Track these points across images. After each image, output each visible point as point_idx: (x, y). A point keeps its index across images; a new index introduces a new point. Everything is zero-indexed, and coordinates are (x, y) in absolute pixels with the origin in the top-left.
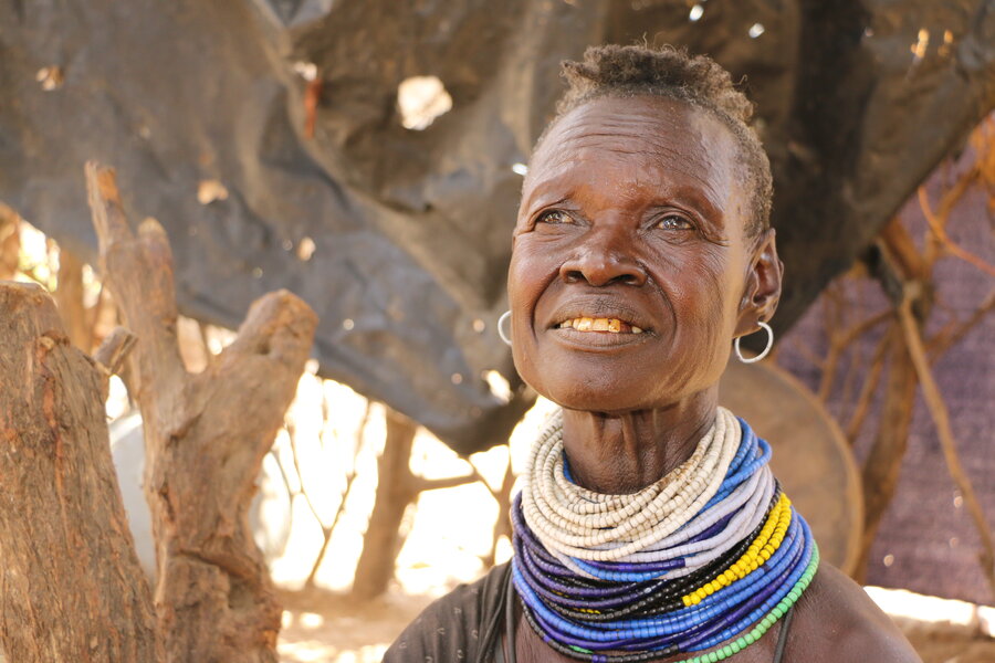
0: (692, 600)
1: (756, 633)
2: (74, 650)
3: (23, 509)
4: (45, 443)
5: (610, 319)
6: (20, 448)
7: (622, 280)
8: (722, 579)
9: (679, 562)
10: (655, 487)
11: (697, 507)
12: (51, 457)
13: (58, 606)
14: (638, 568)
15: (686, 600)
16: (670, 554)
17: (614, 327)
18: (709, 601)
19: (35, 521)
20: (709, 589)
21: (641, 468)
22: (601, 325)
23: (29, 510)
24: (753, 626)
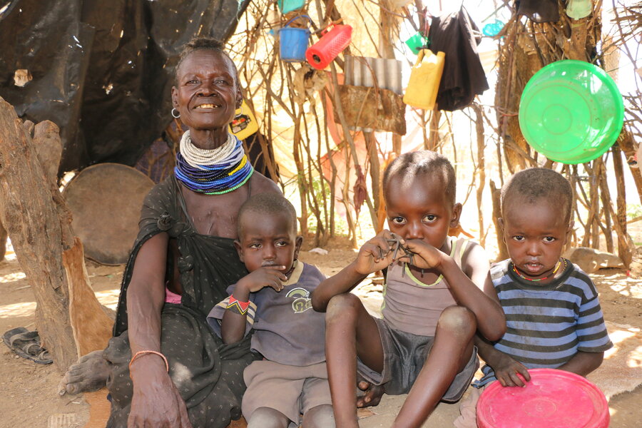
0: (230, 174)
1: (244, 182)
2: (36, 216)
3: (17, 172)
4: (23, 151)
5: (210, 104)
6: (17, 152)
7: (212, 95)
8: (237, 169)
9: (228, 164)
10: (221, 147)
11: (231, 152)
12: (26, 155)
13: (30, 202)
14: (219, 166)
15: (229, 174)
16: (227, 162)
17: (212, 106)
18: (234, 175)
19: (22, 176)
20: (234, 171)
21: (215, 144)
22: (209, 106)
23: (19, 172)
24: (243, 181)
